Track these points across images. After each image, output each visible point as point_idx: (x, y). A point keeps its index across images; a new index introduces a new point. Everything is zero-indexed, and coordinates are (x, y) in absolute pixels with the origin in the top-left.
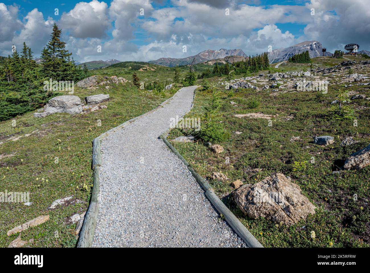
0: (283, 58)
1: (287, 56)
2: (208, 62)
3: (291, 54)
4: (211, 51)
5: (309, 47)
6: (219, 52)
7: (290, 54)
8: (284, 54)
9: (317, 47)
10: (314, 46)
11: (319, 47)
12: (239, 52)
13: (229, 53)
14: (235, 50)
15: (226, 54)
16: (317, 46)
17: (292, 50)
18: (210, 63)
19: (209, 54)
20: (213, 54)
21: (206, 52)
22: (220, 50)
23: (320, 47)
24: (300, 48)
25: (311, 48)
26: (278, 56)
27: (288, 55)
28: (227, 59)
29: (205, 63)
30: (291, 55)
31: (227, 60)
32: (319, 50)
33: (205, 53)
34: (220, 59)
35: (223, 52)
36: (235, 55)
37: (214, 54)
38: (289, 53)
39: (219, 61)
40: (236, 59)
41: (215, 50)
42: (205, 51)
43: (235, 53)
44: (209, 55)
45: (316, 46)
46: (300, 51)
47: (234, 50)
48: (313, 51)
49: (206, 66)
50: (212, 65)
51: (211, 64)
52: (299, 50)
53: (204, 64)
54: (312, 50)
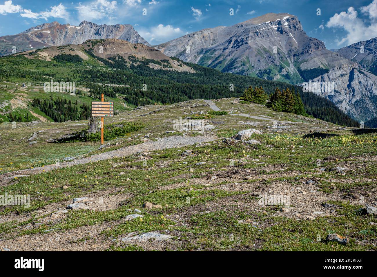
0: (225, 49)
1: (232, 43)
2: (39, 53)
3: (239, 40)
4: (57, 25)
5: (275, 27)
6: (79, 28)
7: (236, 40)
8: (225, 40)
9: (292, 27)
10: (286, 24)
11: (294, 27)
12: (125, 31)
13: (102, 32)
14: (117, 26)
15: (96, 34)
16: (291, 25)
17: (242, 31)
18: (44, 54)
19: (52, 33)
20: (64, 33)
21: (46, 27)
22: (82, 23)
23: (297, 27)
24: (257, 27)
25: (279, 28)
26: (212, 45)
27: (233, 41)
28: (88, 46)
29: (30, 54)
30: (239, 43)
31: (89, 48)
32: (295, 32)
33: (42, 30)
34: (71, 47)
35: (89, 29)
36: (117, 38)
37: (67, 32)
38: (234, 38)
39: (67, 52)
40: (112, 48)
41: (69, 25)
42: (44, 25)
43: (117, 33)
44: (54, 37)
45: (289, 25)
46: (258, 35)
47: (115, 26)
48: (284, 35)
49: (30, 62)
50: (50, 60)
51: (45, 58)
52: (255, 31)
53: (26, 56)
54: (282, 32)
